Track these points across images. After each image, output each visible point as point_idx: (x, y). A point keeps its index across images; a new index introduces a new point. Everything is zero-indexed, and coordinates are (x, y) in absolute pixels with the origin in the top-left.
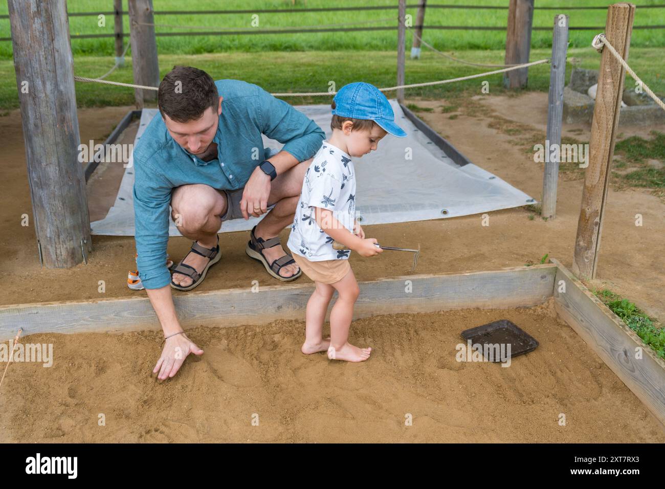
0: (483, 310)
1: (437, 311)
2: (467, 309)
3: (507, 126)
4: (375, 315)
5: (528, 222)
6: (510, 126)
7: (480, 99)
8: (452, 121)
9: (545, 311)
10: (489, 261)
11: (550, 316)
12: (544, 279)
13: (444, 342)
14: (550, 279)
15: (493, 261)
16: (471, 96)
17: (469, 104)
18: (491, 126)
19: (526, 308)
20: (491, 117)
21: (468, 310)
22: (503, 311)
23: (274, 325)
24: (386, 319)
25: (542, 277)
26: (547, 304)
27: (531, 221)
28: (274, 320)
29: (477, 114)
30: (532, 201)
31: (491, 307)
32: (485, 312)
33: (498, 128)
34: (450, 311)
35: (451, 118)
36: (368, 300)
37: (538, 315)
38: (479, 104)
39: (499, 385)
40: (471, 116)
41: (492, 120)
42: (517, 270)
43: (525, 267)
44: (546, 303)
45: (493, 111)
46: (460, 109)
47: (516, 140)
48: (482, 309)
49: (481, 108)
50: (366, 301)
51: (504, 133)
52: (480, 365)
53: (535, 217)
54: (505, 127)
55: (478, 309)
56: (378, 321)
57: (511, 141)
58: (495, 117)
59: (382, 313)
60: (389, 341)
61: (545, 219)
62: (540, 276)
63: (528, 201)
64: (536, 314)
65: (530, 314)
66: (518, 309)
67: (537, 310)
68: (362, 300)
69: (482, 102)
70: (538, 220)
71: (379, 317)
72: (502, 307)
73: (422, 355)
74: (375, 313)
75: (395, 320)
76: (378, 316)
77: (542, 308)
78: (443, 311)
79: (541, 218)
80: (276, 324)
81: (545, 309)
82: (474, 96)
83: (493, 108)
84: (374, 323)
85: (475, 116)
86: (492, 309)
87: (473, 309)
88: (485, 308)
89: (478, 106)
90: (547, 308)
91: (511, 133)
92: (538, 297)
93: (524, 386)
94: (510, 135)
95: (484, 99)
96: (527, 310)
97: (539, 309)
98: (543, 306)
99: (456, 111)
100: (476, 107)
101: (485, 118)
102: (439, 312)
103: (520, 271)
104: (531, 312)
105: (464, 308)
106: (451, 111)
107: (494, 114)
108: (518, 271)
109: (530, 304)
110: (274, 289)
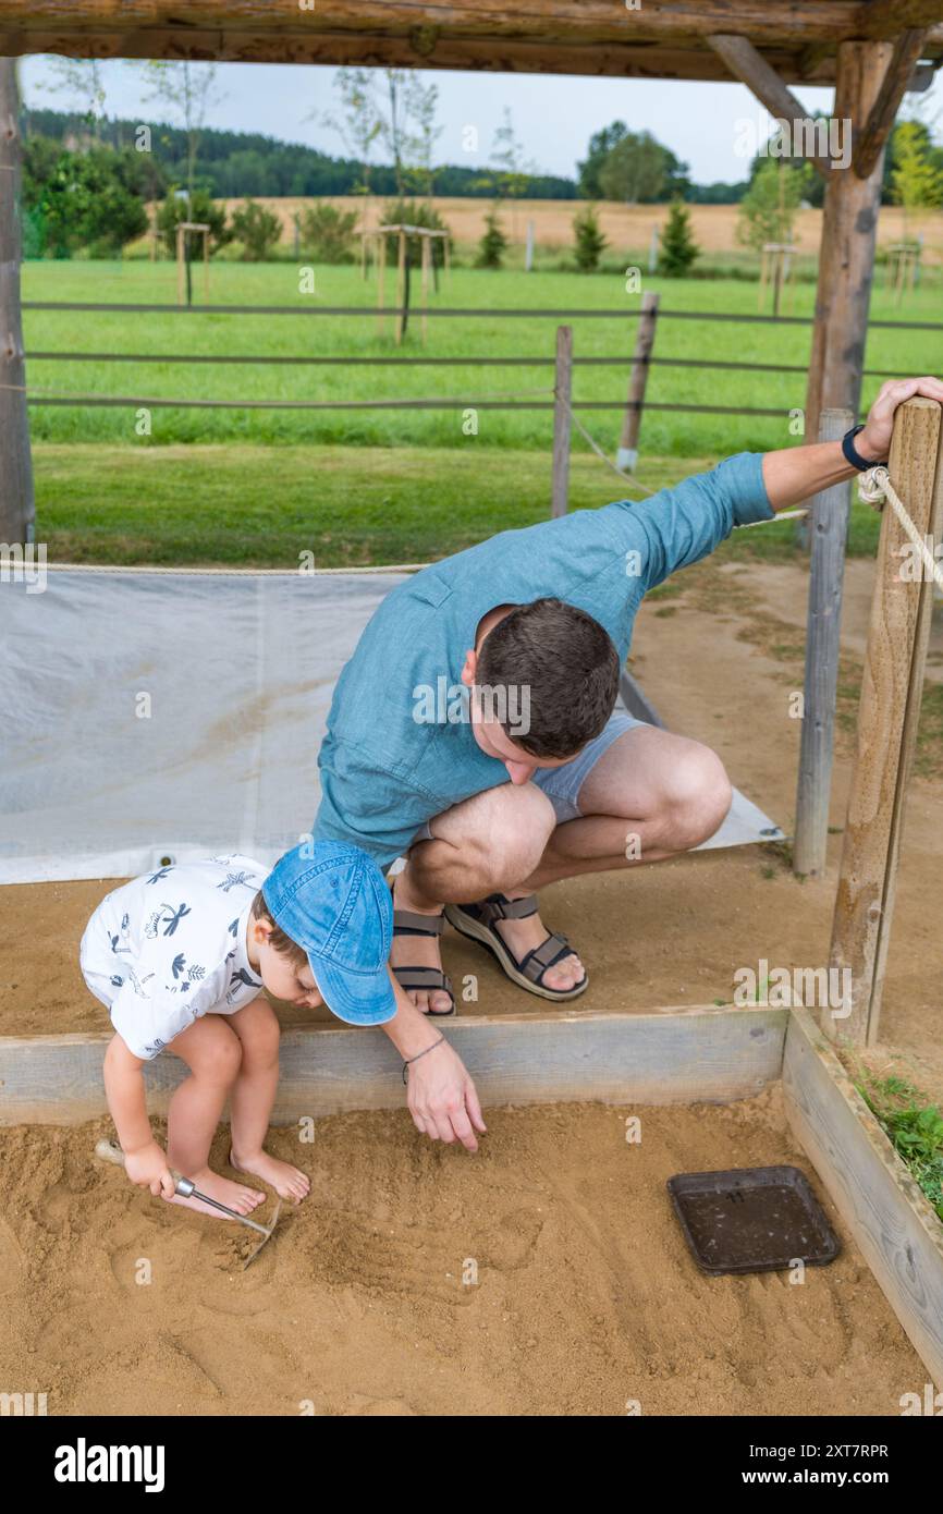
0: (611, 1106)
1: (499, 1104)
2: (572, 1102)
3: (778, 640)
4: (346, 1110)
5: (759, 884)
6: (786, 639)
7: (738, 572)
8: (660, 621)
9: (760, 1115)
10: (641, 983)
11: (770, 1129)
12: (760, 1037)
13: (498, 1188)
14: (773, 1037)
15: (651, 983)
16: (719, 565)
17: (709, 582)
18: (743, 636)
19: (716, 1104)
20: (751, 614)
21: (573, 1106)
22: (657, 1112)
23: (97, 1126)
24: (372, 1120)
25: (756, 1033)
26: (767, 1098)
27: (766, 882)
28: (101, 1113)
29: (723, 607)
30: (773, 832)
31: (629, 1101)
32: (614, 1112)
33: (758, 643)
34: (532, 1106)
35: (661, 614)
36: (330, 1074)
37: (743, 1125)
38: (732, 583)
39: (599, 1318)
40: (708, 611)
41: (748, 622)
42: (692, 1013)
43: (714, 1007)
44: (763, 1096)
45: (759, 600)
46: (687, 593)
47: (790, 672)
48: (608, 1103)
49: (734, 594)
50: (325, 1075)
51: (767, 655)
52: (569, 1259)
53: (779, 870)
54: (772, 641)
55: (599, 1103)
56: (351, 1125)
57: (779, 674)
58: (757, 616)
59: (363, 1105)
60: (367, 1180)
61: (800, 876)
62: (749, 1030)
63: (765, 832)
64: (738, 1120)
65: (724, 1120)
66: (696, 1107)
67: (742, 1109)
68: (315, 1074)
69: (741, 579)
70: (785, 880)
71: (356, 1116)
72: (657, 1102)
73: (437, 1221)
74: (346, 1104)
75: (393, 1126)
76: (353, 1112)
77: (754, 1107)
78: (512, 1106)
79: (791, 873)
80: (103, 1126)
81: (761, 1109)
82: (726, 563)
83: (760, 594)
84: (342, 1129)
85: (715, 612)
86: (632, 1106)
87: (584, 1105)
88: (615, 1103)
89: (728, 587)
90: (766, 1106)
91: (784, 655)
92: (745, 1080)
93: (663, 1322)
94: (780, 660)
95: (746, 572)
96: (719, 1111)
97: (746, 1108)
98: (757, 1102)
99: (675, 597)
100: (725, 590)
101: (736, 618)
102: (502, 1108)
103: (699, 1017)
104: (728, 1114)
105: (564, 1100)
106: (666, 598)
107: (760, 608)
108: (695, 1017)
109: (725, 1095)
110: (98, 1042)
